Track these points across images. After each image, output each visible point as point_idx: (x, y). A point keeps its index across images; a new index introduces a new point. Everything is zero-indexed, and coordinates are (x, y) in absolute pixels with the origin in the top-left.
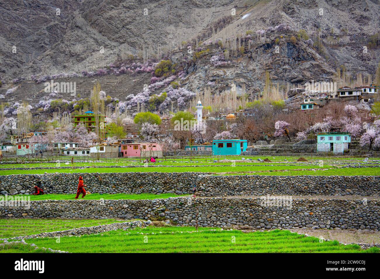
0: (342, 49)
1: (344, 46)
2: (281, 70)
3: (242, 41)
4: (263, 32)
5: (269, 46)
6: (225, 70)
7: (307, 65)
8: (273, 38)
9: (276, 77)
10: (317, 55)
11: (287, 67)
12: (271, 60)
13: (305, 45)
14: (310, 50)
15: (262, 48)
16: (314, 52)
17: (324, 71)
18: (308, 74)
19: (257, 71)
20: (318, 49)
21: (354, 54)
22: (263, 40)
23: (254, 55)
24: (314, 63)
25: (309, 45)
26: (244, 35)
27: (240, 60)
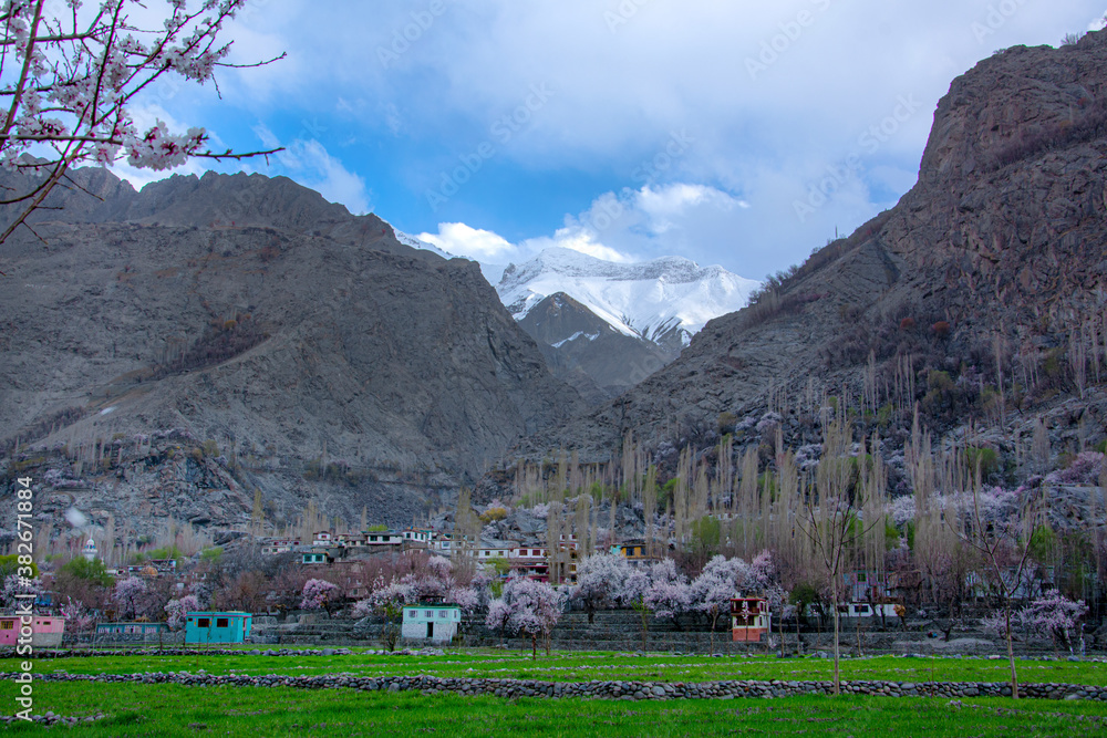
0: (269, 476)
1: (271, 471)
2: (174, 500)
3: (107, 449)
4: (144, 436)
5: (153, 461)
6: (74, 494)
7: (218, 495)
8: (163, 448)
9: (165, 512)
10: (234, 481)
11: (183, 496)
12: (157, 484)
13: (216, 465)
14: (222, 473)
15: (144, 463)
16: (228, 476)
17: (244, 508)
18: (219, 511)
19: (131, 500)
20: (232, 472)
21: (287, 484)
22: (145, 450)
23: (128, 473)
24: (229, 493)
25: (221, 464)
26: (108, 439)
27: (102, 478)
